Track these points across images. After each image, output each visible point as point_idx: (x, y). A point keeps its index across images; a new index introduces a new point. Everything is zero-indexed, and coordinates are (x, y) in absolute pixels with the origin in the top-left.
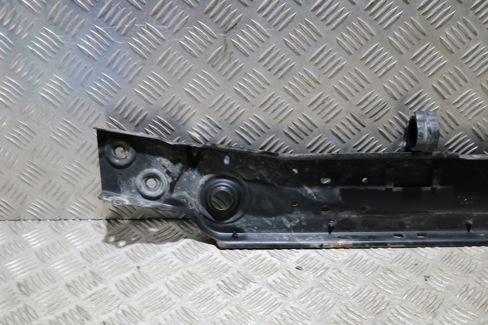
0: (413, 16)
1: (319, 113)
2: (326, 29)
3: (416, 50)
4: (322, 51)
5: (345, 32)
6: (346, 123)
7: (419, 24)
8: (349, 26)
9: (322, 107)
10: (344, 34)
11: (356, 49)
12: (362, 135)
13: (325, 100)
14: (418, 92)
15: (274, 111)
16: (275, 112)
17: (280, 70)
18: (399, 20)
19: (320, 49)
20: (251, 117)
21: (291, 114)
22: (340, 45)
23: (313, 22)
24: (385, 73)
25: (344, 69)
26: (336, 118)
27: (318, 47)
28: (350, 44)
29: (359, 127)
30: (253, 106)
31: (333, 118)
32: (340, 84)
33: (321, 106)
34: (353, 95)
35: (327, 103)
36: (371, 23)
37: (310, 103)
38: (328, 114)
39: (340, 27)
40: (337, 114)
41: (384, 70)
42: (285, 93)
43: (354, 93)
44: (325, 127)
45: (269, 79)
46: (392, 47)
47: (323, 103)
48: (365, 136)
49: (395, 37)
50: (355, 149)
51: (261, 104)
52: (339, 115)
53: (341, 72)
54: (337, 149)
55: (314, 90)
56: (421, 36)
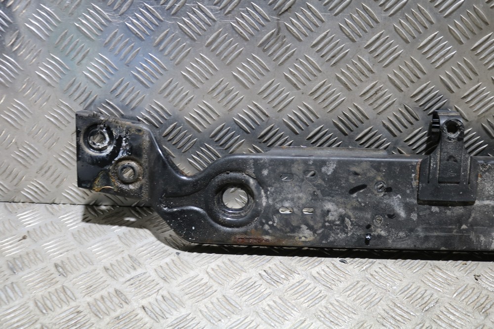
0: (476, 4)
1: (371, 104)
2: (383, 15)
3: (477, 41)
4: (378, 39)
5: (402, 19)
6: (399, 116)
7: (482, 13)
8: (408, 13)
9: (374, 98)
10: (402, 21)
11: (414, 38)
12: (414, 129)
13: (378, 90)
14: (477, 86)
15: (324, 100)
16: (326, 101)
17: (333, 57)
18: (461, 7)
19: (376, 36)
20: (300, 106)
21: (342, 103)
22: (397, 32)
23: (370, 7)
24: (443, 64)
25: (399, 58)
26: (388, 109)
27: (374, 34)
28: (408, 32)
29: (412, 120)
30: (303, 94)
31: (385, 110)
32: (395, 73)
33: (373, 96)
34: (407, 86)
35: (380, 94)
36: (431, 10)
37: (362, 93)
38: (381, 105)
39: (398, 14)
40: (389, 106)
41: (442, 61)
42: (337, 81)
43: (409, 84)
44: (376, 118)
45: (320, 66)
46: (452, 37)
47: (376, 93)
48: (418, 130)
49: (456, 25)
50: (406, 143)
51: (311, 92)
52: (392, 107)
53: (396, 61)
54: (388, 142)
55: (367, 79)
56: (483, 25)
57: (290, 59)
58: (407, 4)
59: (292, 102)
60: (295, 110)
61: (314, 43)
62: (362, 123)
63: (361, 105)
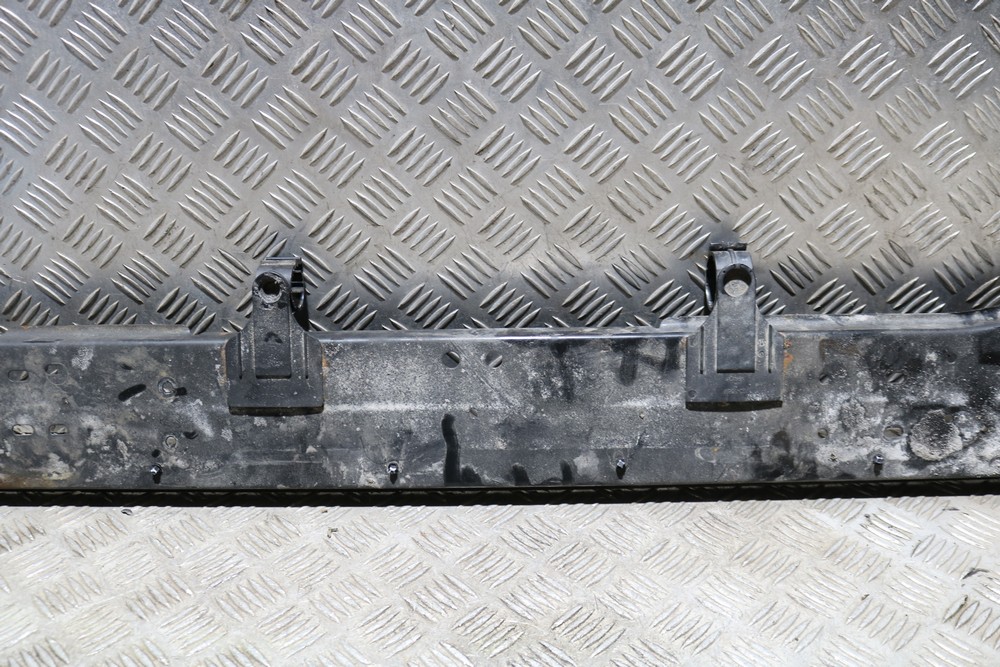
57: (18, 185)
58: (177, 90)
59: (40, 253)
60: (49, 266)
61: (48, 156)
62: (161, 282)
63: (150, 254)
